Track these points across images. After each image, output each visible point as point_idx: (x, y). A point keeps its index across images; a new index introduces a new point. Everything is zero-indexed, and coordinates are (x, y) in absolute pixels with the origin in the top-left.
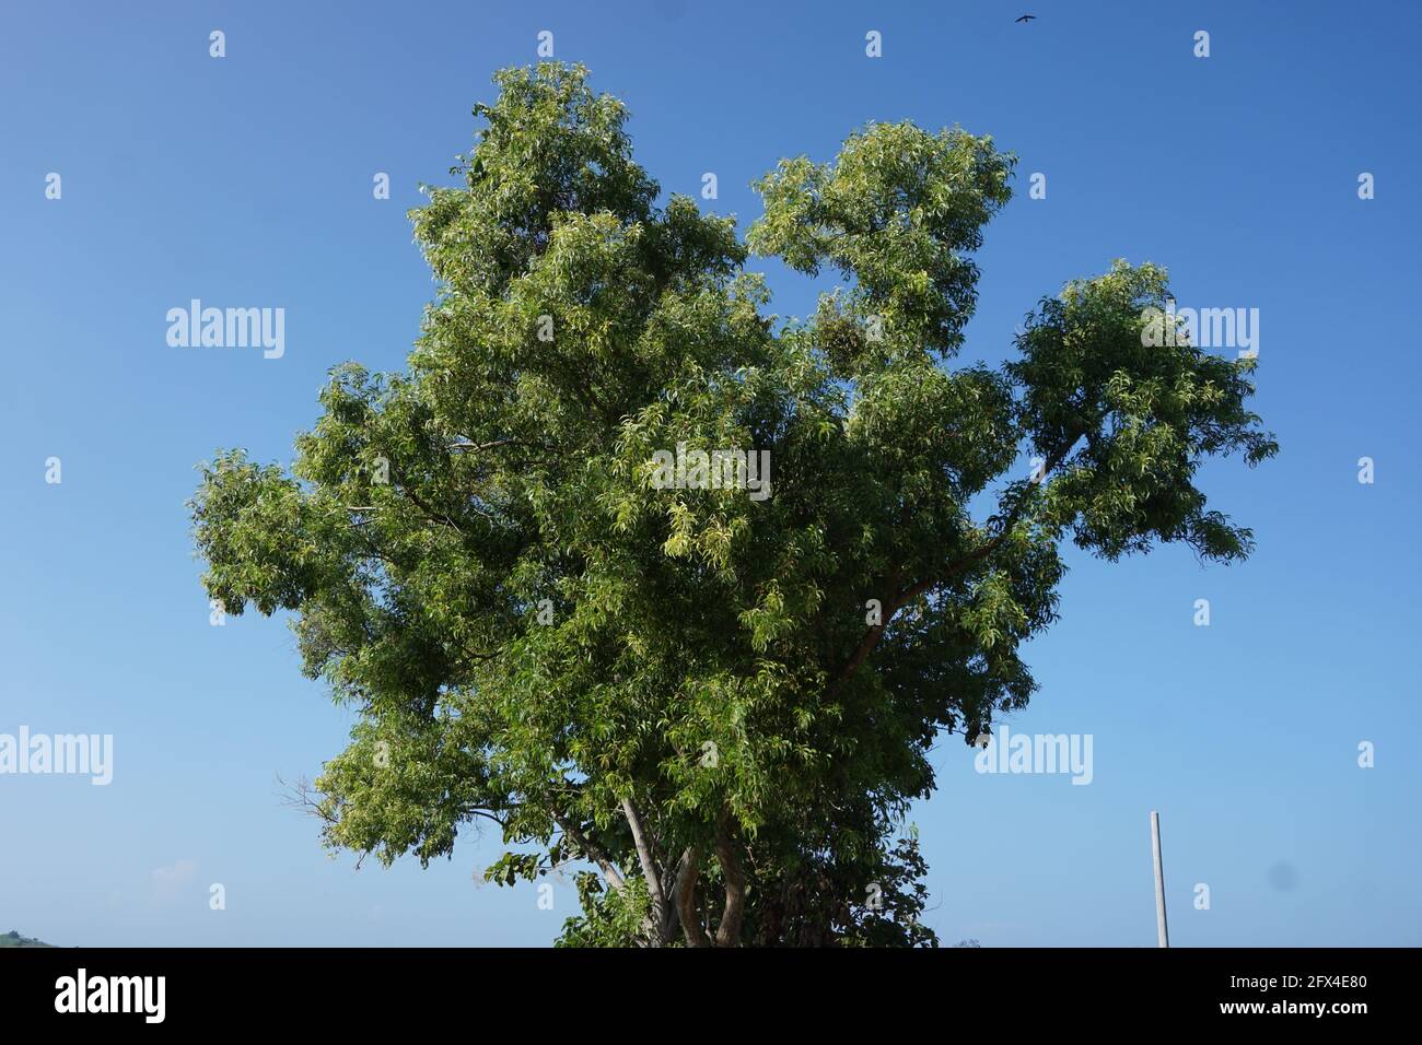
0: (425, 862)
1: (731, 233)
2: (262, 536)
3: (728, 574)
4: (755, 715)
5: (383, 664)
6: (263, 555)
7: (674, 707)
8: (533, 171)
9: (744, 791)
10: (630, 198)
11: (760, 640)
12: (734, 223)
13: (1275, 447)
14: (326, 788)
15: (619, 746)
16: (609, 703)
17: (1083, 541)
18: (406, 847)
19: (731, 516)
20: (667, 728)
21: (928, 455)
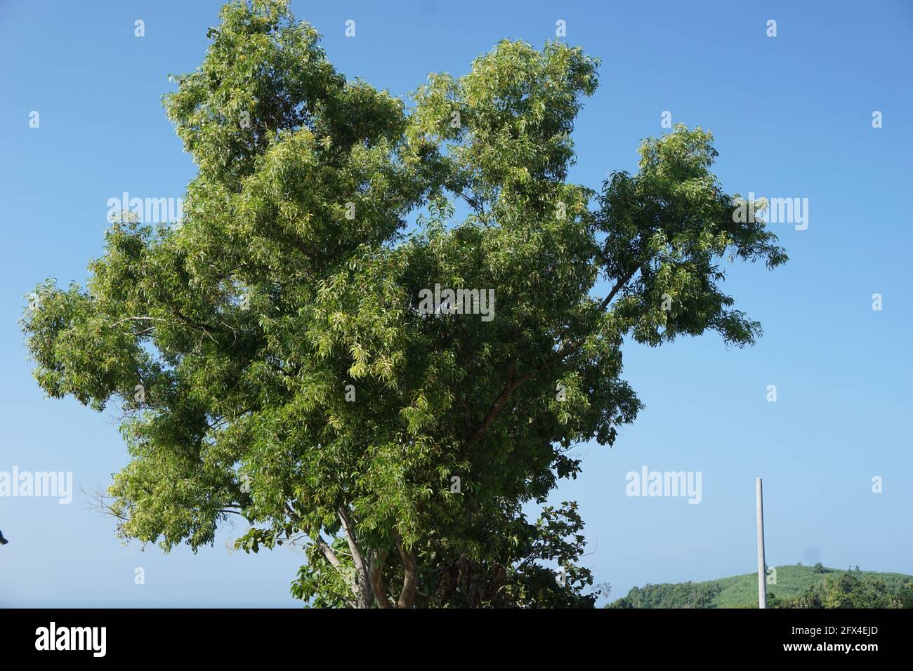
0: (195, 548)
1: (400, 110)
2: (78, 353)
4: (415, 470)
5: (162, 427)
6: (80, 367)
7: (361, 463)
8: (253, 86)
9: (405, 520)
11: (413, 427)
13: (786, 257)
14: (118, 493)
15: (326, 489)
16: (319, 460)
17: (640, 338)
18: (180, 539)
19: (392, 349)
20: (357, 478)
21: (530, 292)
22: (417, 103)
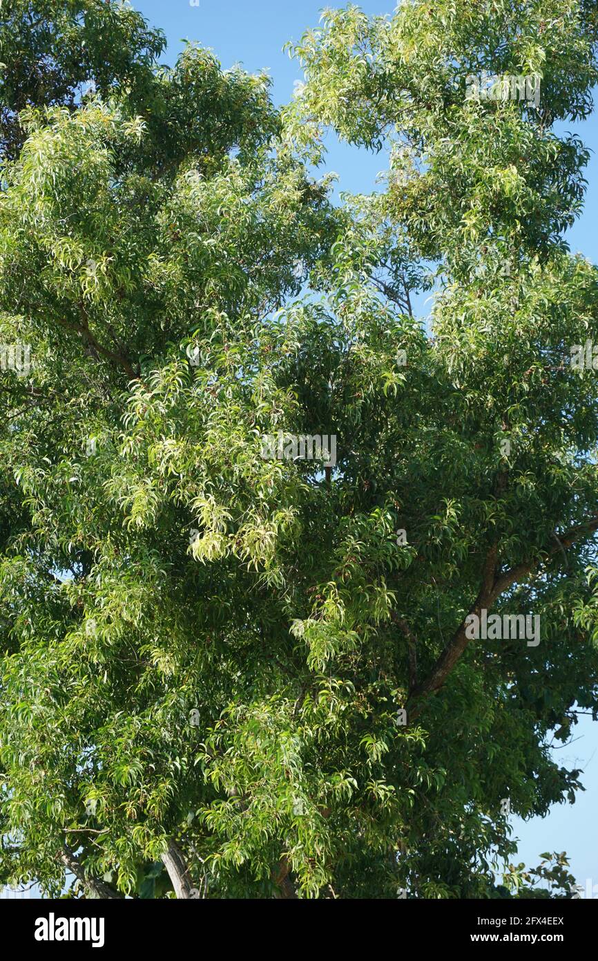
1: (265, 95)
3: (274, 576)
4: (318, 746)
7: (215, 738)
9: (304, 842)
10: (127, 57)
11: (318, 658)
12: (266, 80)
15: (149, 791)
16: (133, 736)
19: (274, 506)
20: (207, 766)
21: (526, 403)
22: (301, 61)
